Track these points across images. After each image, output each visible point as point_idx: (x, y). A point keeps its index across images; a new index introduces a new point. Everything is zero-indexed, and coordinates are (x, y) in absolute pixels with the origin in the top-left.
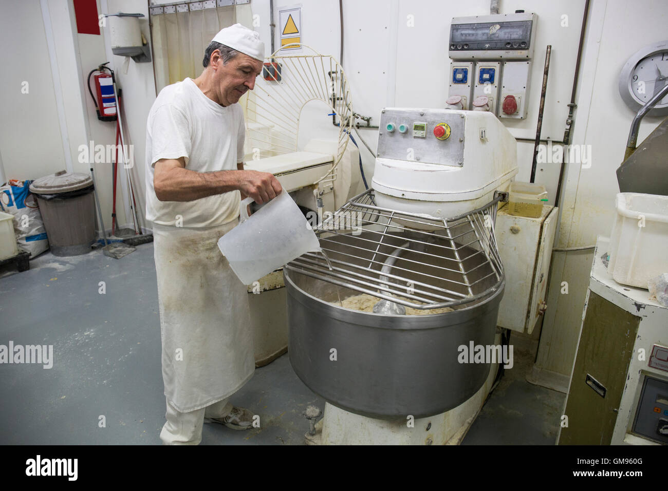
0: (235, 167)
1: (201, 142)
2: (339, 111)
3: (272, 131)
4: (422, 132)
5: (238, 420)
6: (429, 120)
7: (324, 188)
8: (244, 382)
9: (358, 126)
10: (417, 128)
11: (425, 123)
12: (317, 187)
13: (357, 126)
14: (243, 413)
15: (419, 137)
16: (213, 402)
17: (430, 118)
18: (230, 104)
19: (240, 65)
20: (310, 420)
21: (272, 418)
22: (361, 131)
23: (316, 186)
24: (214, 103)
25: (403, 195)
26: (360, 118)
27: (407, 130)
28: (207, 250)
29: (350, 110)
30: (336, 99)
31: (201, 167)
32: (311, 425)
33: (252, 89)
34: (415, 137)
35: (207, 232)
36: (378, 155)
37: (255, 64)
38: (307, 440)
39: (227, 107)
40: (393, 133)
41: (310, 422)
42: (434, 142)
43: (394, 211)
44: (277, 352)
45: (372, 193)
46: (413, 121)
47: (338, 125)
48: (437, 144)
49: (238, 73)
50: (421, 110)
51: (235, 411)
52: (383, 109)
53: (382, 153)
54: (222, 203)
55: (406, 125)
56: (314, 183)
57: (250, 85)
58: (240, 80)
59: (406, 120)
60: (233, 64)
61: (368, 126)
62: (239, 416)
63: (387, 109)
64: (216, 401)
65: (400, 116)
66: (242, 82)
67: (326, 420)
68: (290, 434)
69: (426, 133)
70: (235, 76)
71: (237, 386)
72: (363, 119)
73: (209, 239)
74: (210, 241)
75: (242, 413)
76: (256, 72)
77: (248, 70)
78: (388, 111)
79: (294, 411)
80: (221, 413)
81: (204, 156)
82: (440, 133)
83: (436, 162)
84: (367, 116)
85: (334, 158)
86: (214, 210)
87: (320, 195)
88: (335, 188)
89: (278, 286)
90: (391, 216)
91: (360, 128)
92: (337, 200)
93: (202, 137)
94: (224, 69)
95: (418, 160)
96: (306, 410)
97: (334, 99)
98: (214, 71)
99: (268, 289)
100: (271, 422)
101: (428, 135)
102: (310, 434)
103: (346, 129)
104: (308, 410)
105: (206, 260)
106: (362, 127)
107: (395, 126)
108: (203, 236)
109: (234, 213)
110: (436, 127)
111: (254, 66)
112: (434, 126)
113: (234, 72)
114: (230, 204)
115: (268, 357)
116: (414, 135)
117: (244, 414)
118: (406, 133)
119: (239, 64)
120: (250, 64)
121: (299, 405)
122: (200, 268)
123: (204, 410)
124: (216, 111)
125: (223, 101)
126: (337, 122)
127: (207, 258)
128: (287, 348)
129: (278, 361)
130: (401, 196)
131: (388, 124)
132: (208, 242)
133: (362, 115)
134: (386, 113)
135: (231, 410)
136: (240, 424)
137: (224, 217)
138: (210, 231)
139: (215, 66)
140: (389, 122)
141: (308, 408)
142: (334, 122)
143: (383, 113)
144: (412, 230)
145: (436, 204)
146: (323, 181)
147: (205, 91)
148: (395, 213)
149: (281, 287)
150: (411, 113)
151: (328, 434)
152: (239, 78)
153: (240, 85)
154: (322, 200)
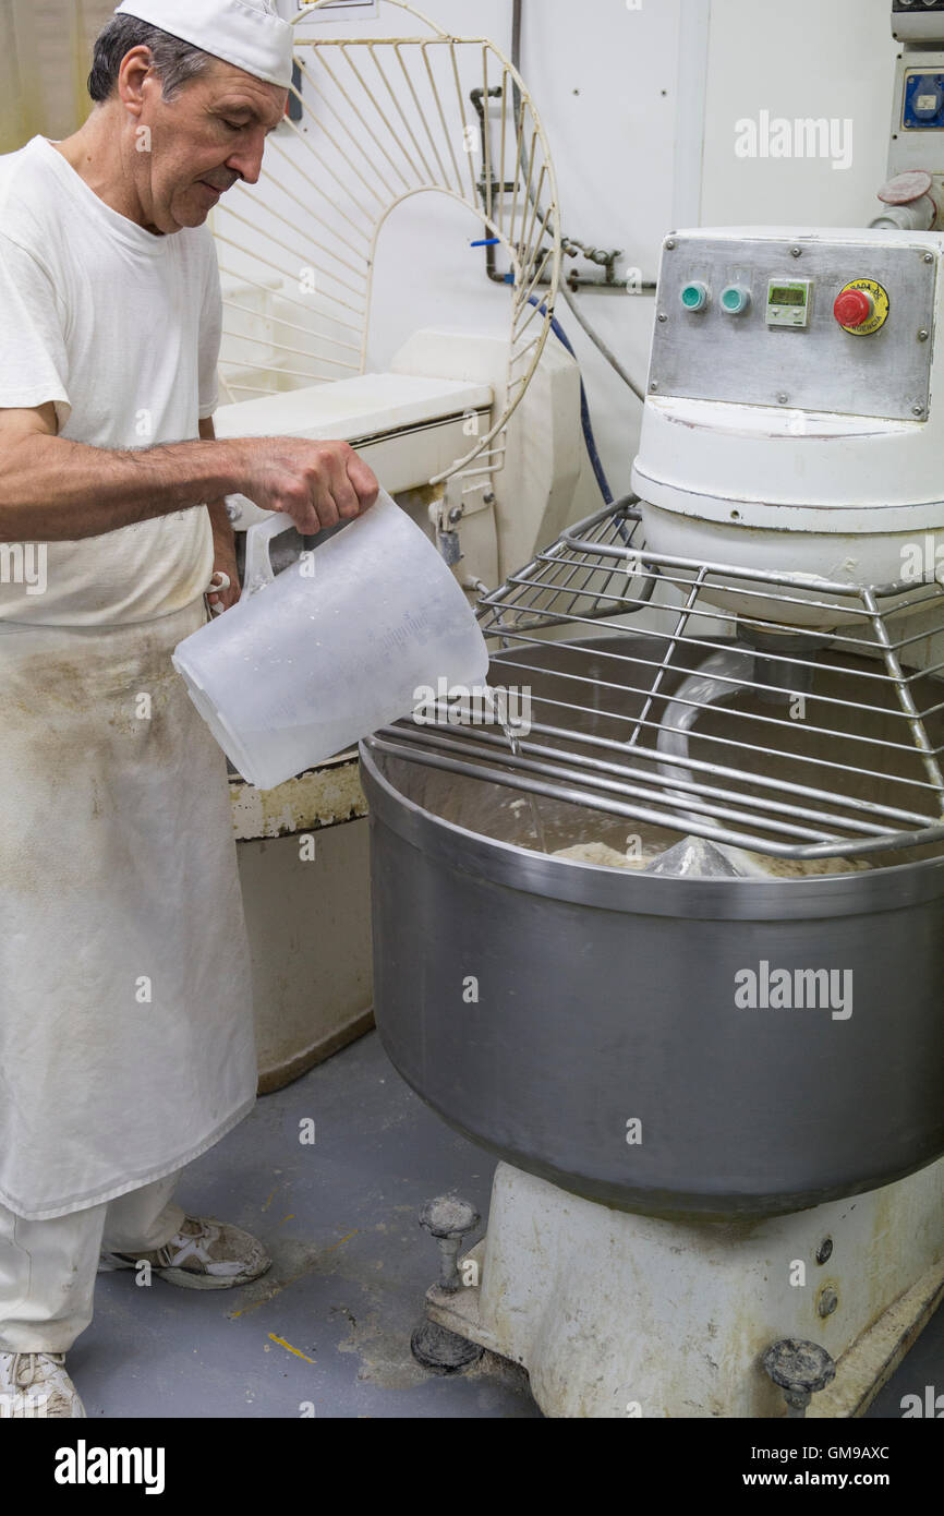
0: (194, 433)
1: (92, 355)
2: (513, 228)
3: (276, 299)
4: (796, 310)
5: (204, 1258)
6: (818, 270)
7: (463, 496)
8: (222, 1128)
9: (575, 283)
10: (779, 296)
11: (807, 281)
12: (440, 494)
13: (570, 282)
14: (218, 1234)
15: (784, 328)
16: (129, 1188)
17: (820, 265)
18: (176, 227)
19: (218, 103)
20: (443, 1243)
21: (312, 1251)
22: (583, 300)
23: (435, 490)
24: (128, 224)
25: (736, 513)
26: (581, 253)
27: (748, 303)
28: (112, 696)
29: (552, 234)
30: (502, 188)
31: (94, 431)
32: (447, 1258)
33: (253, 181)
34: (772, 328)
35: (109, 640)
36: (653, 388)
37: (263, 99)
38: (432, 1309)
39: (168, 236)
40: (702, 313)
41: (444, 1250)
42: (836, 342)
43: (706, 565)
44: (316, 1044)
45: (633, 510)
46: (765, 273)
47: (507, 279)
48: (845, 350)
49: (211, 129)
50: (791, 235)
51: (193, 1227)
52: (668, 237)
53: (666, 380)
54: (159, 551)
55: (744, 289)
56: (433, 481)
57: (247, 168)
58: (216, 154)
59: (745, 270)
60: (193, 100)
61: (611, 283)
62: (207, 1244)
63: (683, 234)
64: (139, 1184)
65: (724, 258)
66: (222, 159)
67: (497, 1239)
68: (374, 1298)
69: (810, 315)
70: (201, 140)
71: (203, 1136)
72: (592, 257)
73: (116, 661)
74: (120, 668)
75: (216, 1235)
76: (266, 125)
77: (242, 120)
78: (686, 241)
79: (381, 1226)
80: (151, 1230)
81: (101, 400)
82: (854, 314)
83: (841, 410)
84: (605, 246)
85: (493, 393)
86: (132, 571)
87: (453, 520)
88: (499, 498)
89: (326, 817)
90: (699, 583)
91: (580, 288)
92: (507, 537)
93: (95, 338)
94: (165, 112)
95: (783, 401)
96: (428, 1209)
97: (495, 188)
98: (131, 117)
99: (292, 829)
100: (310, 1262)
101: (814, 321)
102: (443, 1288)
103: (539, 294)
104: (436, 1209)
105: (109, 728)
106: (588, 284)
107: (710, 292)
108: (100, 653)
109: (191, 581)
110: (841, 295)
111: (260, 108)
112: (836, 292)
113: (197, 125)
114: (183, 553)
115: (288, 1063)
116: (770, 320)
117: (222, 1239)
118: (745, 315)
119: (214, 98)
120: (249, 101)
121: (400, 1209)
122: (90, 754)
123: (103, 1213)
124: (130, 248)
125: (160, 220)
126: (502, 267)
127: (112, 723)
128: (370, 1016)
129: (318, 1074)
130: (729, 519)
131: (684, 287)
132: (112, 671)
133: (587, 245)
134: (681, 247)
135: (180, 1225)
136: (211, 1268)
137: (162, 594)
138: (120, 637)
139: (133, 101)
140: (689, 280)
141: (437, 1204)
142: (491, 270)
143: (670, 248)
144: (762, 624)
145: (843, 541)
146: (460, 474)
147: (97, 183)
148: (710, 571)
149: (336, 823)
150: (760, 247)
151: (504, 1284)
152: (215, 146)
153: (214, 170)
154: (456, 535)
